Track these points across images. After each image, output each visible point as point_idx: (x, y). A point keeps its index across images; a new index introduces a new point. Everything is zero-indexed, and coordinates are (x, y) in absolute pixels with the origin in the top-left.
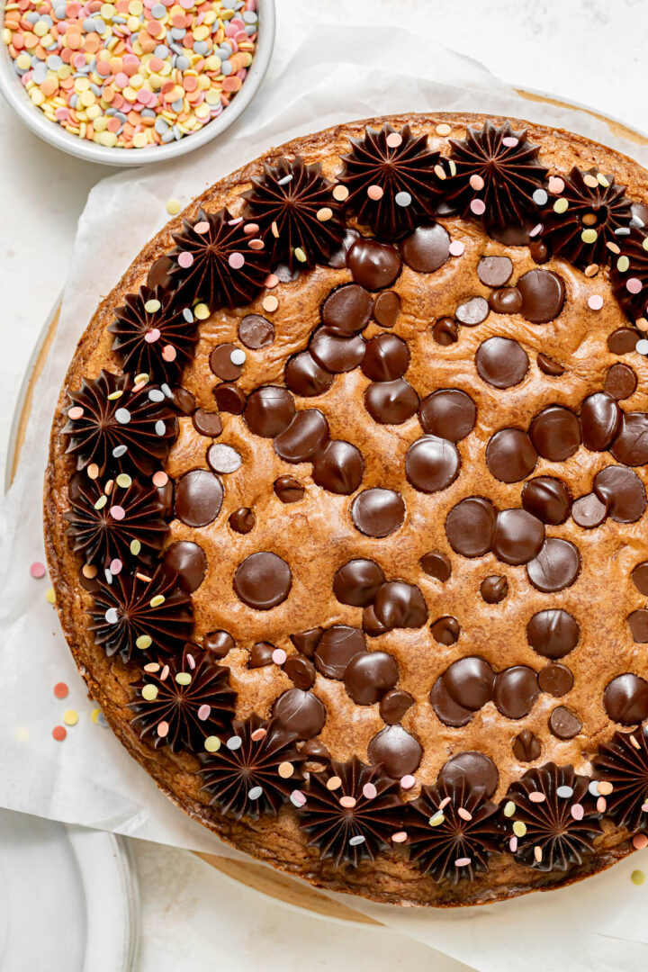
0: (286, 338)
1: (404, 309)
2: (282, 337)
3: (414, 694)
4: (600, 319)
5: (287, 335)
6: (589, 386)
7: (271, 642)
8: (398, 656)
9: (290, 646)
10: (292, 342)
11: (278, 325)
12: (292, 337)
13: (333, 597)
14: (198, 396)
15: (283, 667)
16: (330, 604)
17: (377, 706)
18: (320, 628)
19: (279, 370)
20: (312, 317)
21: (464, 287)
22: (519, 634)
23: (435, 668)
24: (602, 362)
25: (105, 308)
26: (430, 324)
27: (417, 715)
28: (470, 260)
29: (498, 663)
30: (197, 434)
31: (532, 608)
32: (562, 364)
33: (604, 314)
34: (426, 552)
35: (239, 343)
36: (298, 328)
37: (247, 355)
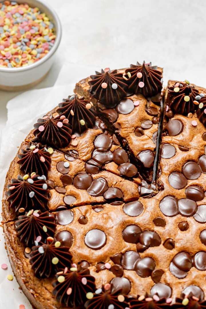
0: (83, 154)
1: (123, 127)
2: (81, 154)
3: (163, 269)
4: (197, 129)
5: (83, 153)
6: (200, 152)
7: (103, 262)
8: (154, 256)
9: (111, 261)
10: (86, 155)
11: (79, 150)
12: (85, 153)
13: (123, 241)
14: (55, 181)
15: (110, 270)
16: (123, 243)
17: (150, 277)
18: (121, 253)
19: (83, 166)
20: (91, 145)
21: (142, 115)
22: (197, 239)
23: (169, 258)
24: (202, 144)
25: (13, 163)
26: (133, 130)
27: (166, 276)
28: (142, 107)
29: (192, 251)
30: (58, 193)
31: (200, 229)
32: (188, 147)
33: (198, 127)
34: (155, 217)
35: (65, 160)
36: (86, 150)
37: (70, 163)
